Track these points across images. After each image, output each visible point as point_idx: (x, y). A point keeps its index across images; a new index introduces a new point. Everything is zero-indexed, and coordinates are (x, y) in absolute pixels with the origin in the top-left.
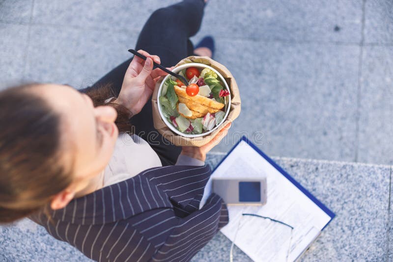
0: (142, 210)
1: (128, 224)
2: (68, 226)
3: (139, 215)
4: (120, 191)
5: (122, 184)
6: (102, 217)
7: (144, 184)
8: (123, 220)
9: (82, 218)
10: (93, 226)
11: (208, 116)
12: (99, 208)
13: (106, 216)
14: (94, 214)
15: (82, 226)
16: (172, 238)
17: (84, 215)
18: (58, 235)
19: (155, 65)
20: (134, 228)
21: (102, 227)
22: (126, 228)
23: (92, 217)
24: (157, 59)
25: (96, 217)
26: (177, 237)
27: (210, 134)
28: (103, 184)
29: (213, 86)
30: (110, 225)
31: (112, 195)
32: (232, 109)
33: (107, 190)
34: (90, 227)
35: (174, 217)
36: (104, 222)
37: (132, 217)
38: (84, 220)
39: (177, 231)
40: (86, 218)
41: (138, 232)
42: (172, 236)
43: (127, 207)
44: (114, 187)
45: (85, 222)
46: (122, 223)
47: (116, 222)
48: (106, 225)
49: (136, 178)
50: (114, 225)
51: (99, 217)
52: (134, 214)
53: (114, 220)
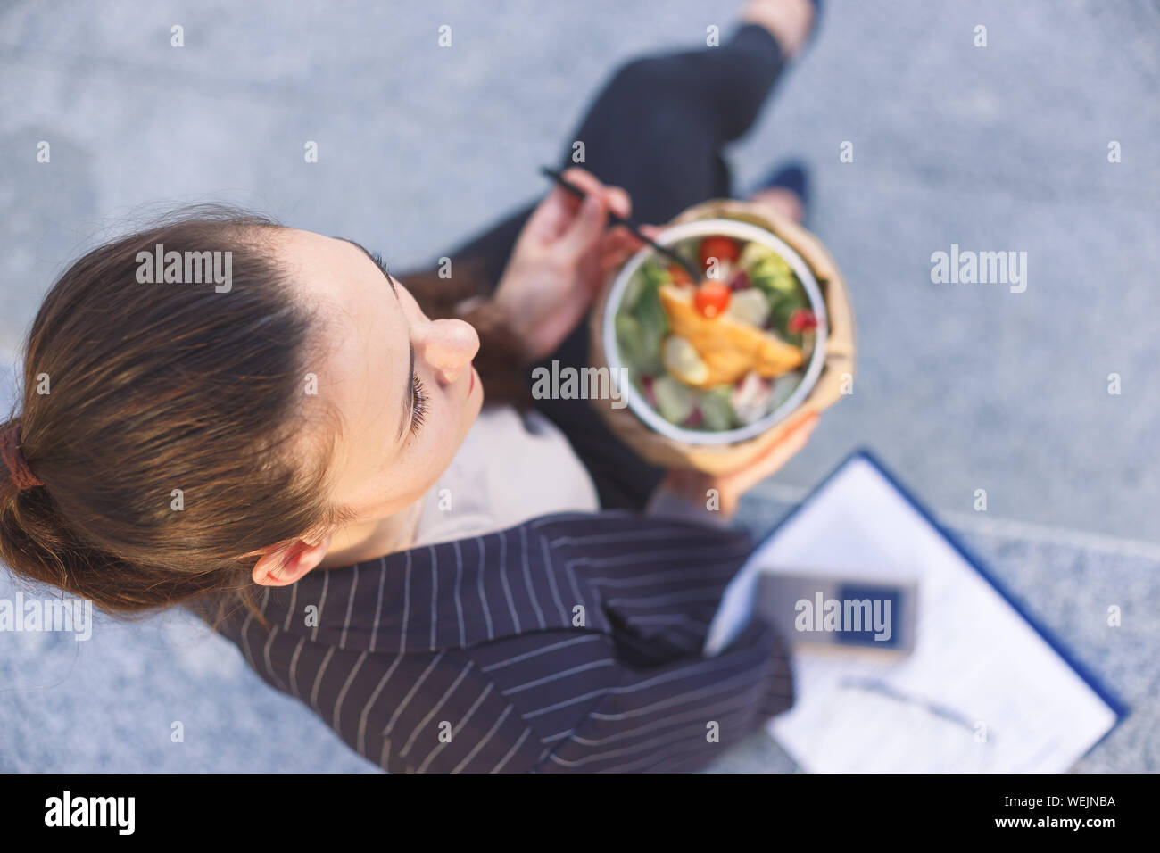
0: (518, 629)
1: (471, 664)
2: (299, 648)
3: (507, 640)
4: (460, 564)
5: (468, 545)
6: (399, 631)
7: (535, 553)
8: (458, 649)
9: (340, 629)
10: (370, 655)
11: (752, 385)
12: (393, 607)
13: (408, 631)
14: (377, 623)
15: (338, 650)
16: (595, 721)
17: (347, 622)
18: (270, 670)
19: (612, 219)
20: (487, 678)
21: (396, 663)
22: (463, 675)
23: (370, 631)
24: (619, 201)
25: (381, 630)
26: (612, 722)
27: (752, 439)
28: (415, 538)
29: (775, 298)
30: (418, 658)
31: (435, 573)
32: (825, 370)
33: (421, 555)
34: (363, 657)
35: (609, 662)
36: (403, 650)
37: (487, 643)
38: (344, 634)
39: (615, 705)
40: (351, 629)
41: (496, 690)
42: (596, 716)
43: (474, 616)
44: (445, 550)
45: (349, 641)
46: (454, 658)
47: (436, 653)
48: (407, 655)
49: (512, 533)
50: (431, 660)
51: (389, 631)
52: (491, 636)
53: (433, 648)
